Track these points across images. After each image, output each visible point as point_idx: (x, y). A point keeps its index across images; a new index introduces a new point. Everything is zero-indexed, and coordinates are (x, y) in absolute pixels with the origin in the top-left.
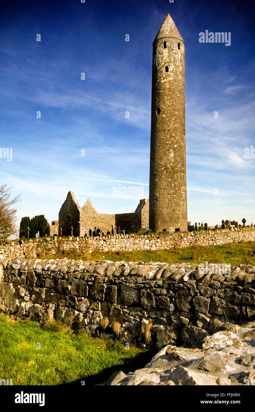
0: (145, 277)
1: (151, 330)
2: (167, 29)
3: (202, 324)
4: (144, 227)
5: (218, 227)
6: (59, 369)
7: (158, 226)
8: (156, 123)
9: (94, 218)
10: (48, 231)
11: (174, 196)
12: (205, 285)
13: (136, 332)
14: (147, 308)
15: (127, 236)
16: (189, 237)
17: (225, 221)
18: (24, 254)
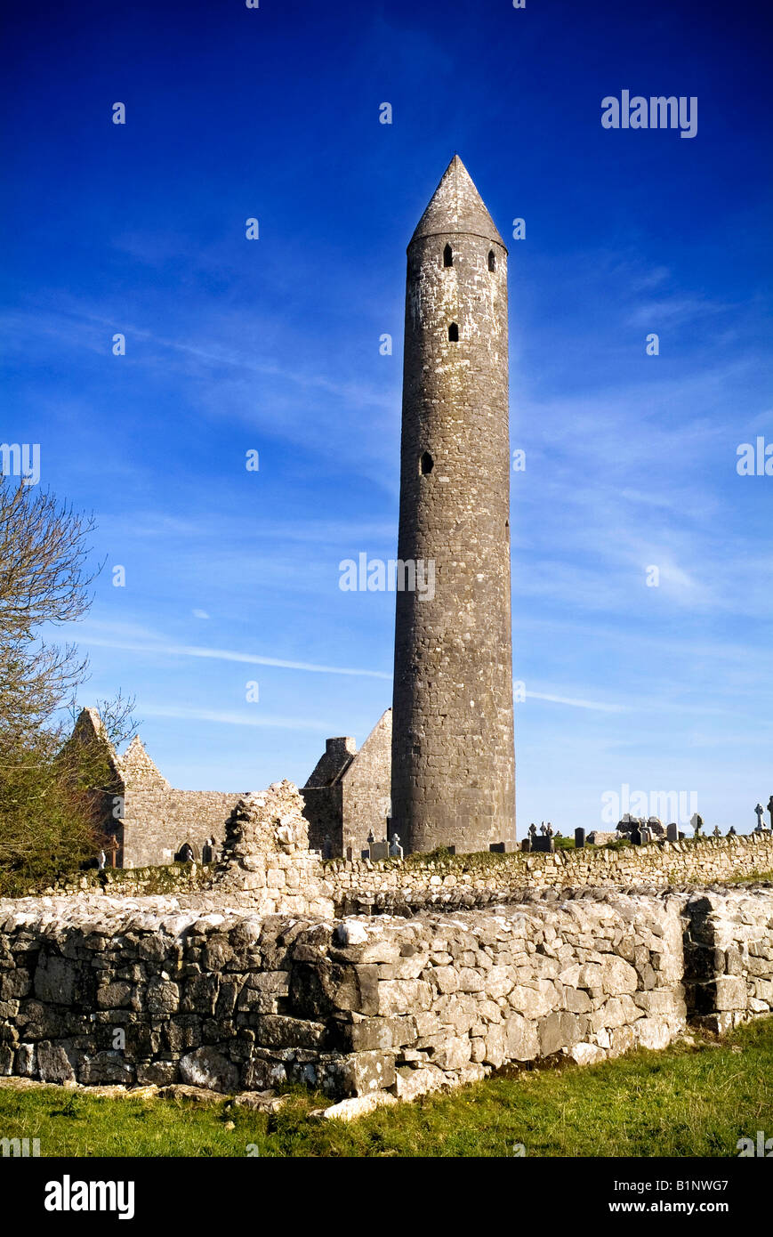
2: (453, 206)
7: (422, 835)
8: (418, 501)
9: (173, 806)
11: (475, 738)
15: (381, 864)
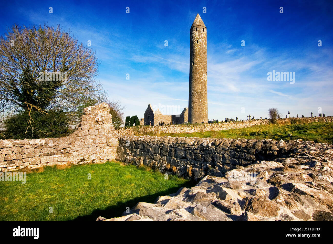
0: (189, 144)
1: (192, 171)
2: (197, 21)
3: (218, 168)
4: (186, 121)
5: (223, 121)
6: (147, 188)
7: (193, 121)
8: (192, 69)
9: (161, 117)
10: (139, 123)
11: (201, 106)
12: (220, 148)
13: (184, 171)
14: (189, 160)
15: (178, 125)
16: (208, 126)
17: (227, 118)
18: (128, 134)
